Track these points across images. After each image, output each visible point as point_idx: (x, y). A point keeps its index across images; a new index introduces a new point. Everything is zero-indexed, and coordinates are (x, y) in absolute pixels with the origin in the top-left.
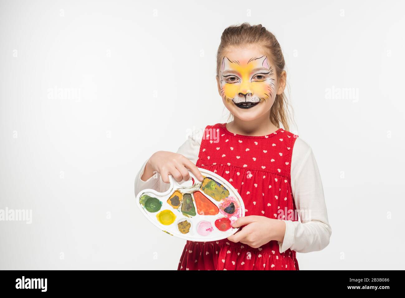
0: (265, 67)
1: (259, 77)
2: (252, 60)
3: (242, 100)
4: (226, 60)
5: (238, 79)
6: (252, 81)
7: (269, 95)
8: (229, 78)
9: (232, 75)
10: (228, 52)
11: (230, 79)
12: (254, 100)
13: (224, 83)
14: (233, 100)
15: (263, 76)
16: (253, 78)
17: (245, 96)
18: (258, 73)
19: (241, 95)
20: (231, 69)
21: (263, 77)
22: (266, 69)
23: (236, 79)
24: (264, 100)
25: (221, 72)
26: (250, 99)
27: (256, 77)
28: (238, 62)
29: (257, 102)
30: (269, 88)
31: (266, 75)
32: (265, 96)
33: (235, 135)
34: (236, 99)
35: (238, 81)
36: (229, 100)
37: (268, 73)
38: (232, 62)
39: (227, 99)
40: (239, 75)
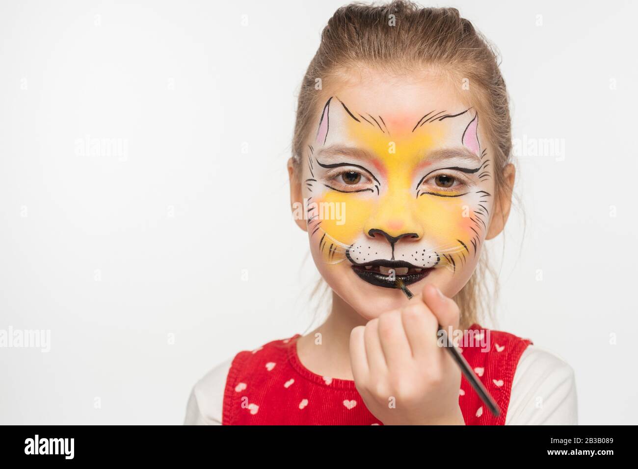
0: (471, 149)
2: (431, 120)
4: (336, 112)
5: (370, 180)
6: (420, 193)
7: (470, 246)
8: (338, 175)
9: (353, 164)
10: (347, 82)
11: (340, 177)
12: (419, 256)
13: (319, 188)
14: (348, 255)
15: (459, 179)
16: (424, 181)
17: (393, 241)
18: (444, 166)
19: (376, 234)
20: (350, 144)
21: (455, 183)
22: (472, 156)
23: (363, 179)
24: (451, 260)
25: (311, 148)
26: (406, 254)
27: (435, 180)
28: (379, 122)
29: (427, 266)
30: (473, 225)
31: (467, 175)
32: (458, 247)
33: (328, 382)
34: (359, 250)
35: (369, 186)
36: (332, 250)
37: (476, 170)
38: (357, 120)
39: (328, 246)
40: (378, 164)
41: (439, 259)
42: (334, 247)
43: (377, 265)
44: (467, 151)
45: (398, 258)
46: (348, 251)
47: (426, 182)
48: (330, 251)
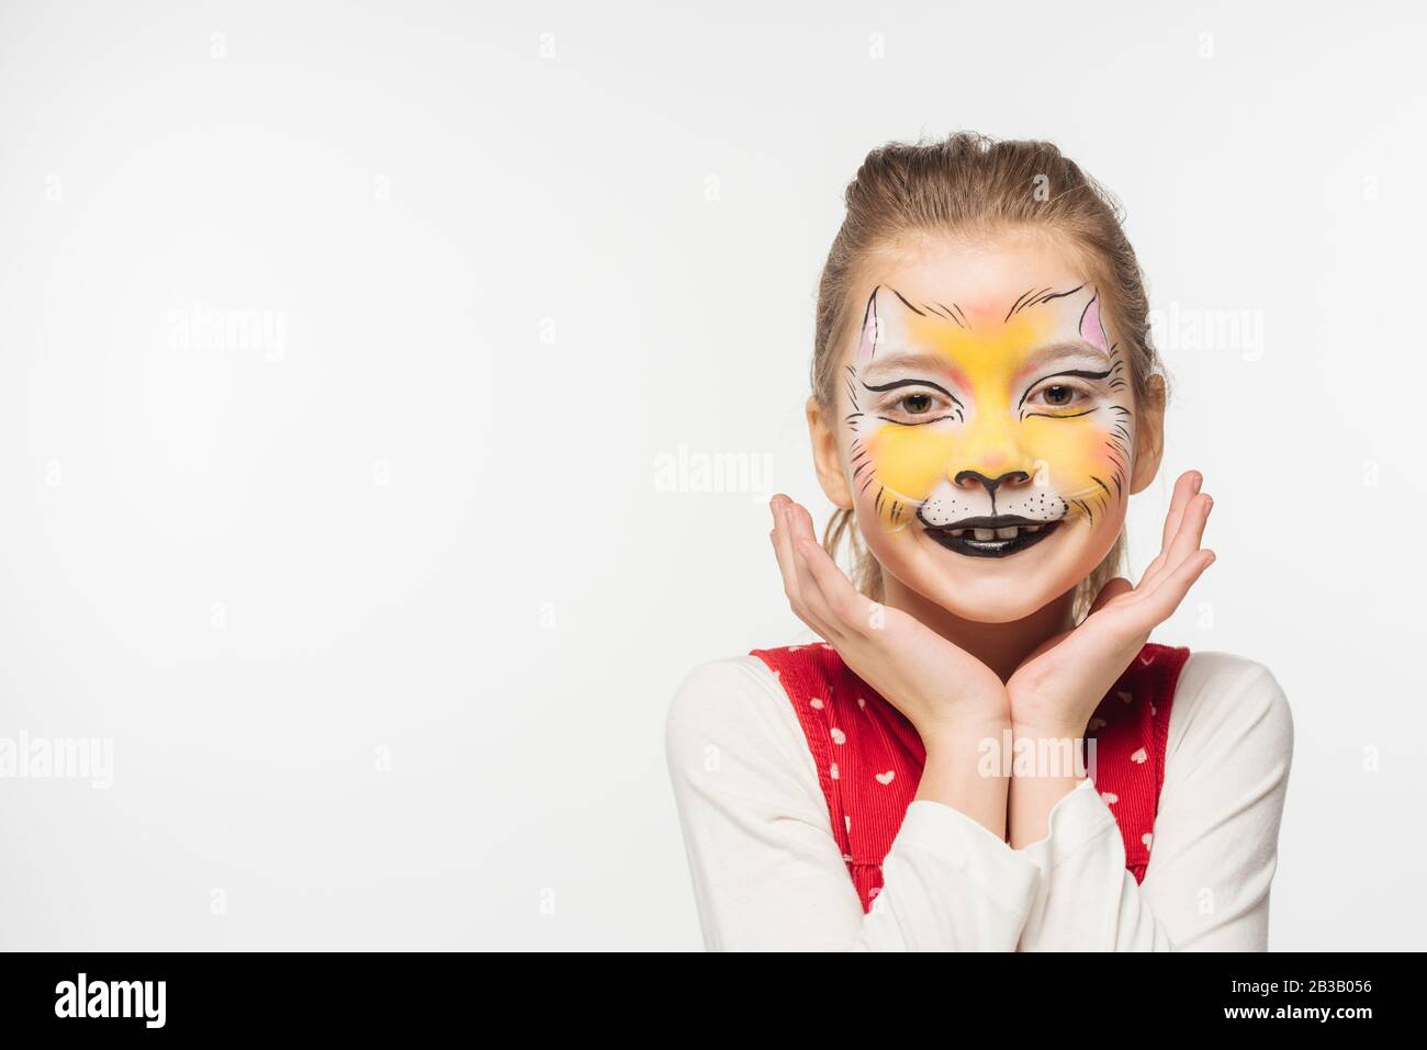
0: (1093, 342)
1: (1058, 394)
2: (1030, 303)
3: (975, 506)
4: (887, 307)
5: (945, 404)
6: (1024, 416)
7: (1111, 486)
8: (898, 399)
9: (919, 381)
10: (899, 262)
11: (901, 404)
12: (1036, 506)
13: (870, 426)
14: (919, 513)
15: (1078, 390)
16: (1029, 395)
17: (992, 487)
18: (1057, 371)
19: (968, 479)
20: (914, 350)
21: (1075, 396)
22: (1096, 353)
23: (935, 403)
24: (1086, 508)
25: (851, 369)
26: (1012, 505)
27: (1041, 396)
28: (955, 313)
29: (1050, 518)
30: (1111, 453)
31: (1092, 382)
32: (1093, 488)
34: (939, 506)
35: (946, 412)
36: (896, 510)
37: (1105, 375)
38: (920, 313)
39: (888, 505)
40: (957, 376)
41: (1067, 507)
42: (898, 507)
43: (968, 528)
44: (1087, 344)
45: (1002, 511)
46: (920, 509)
47: (1031, 399)
48: (893, 513)
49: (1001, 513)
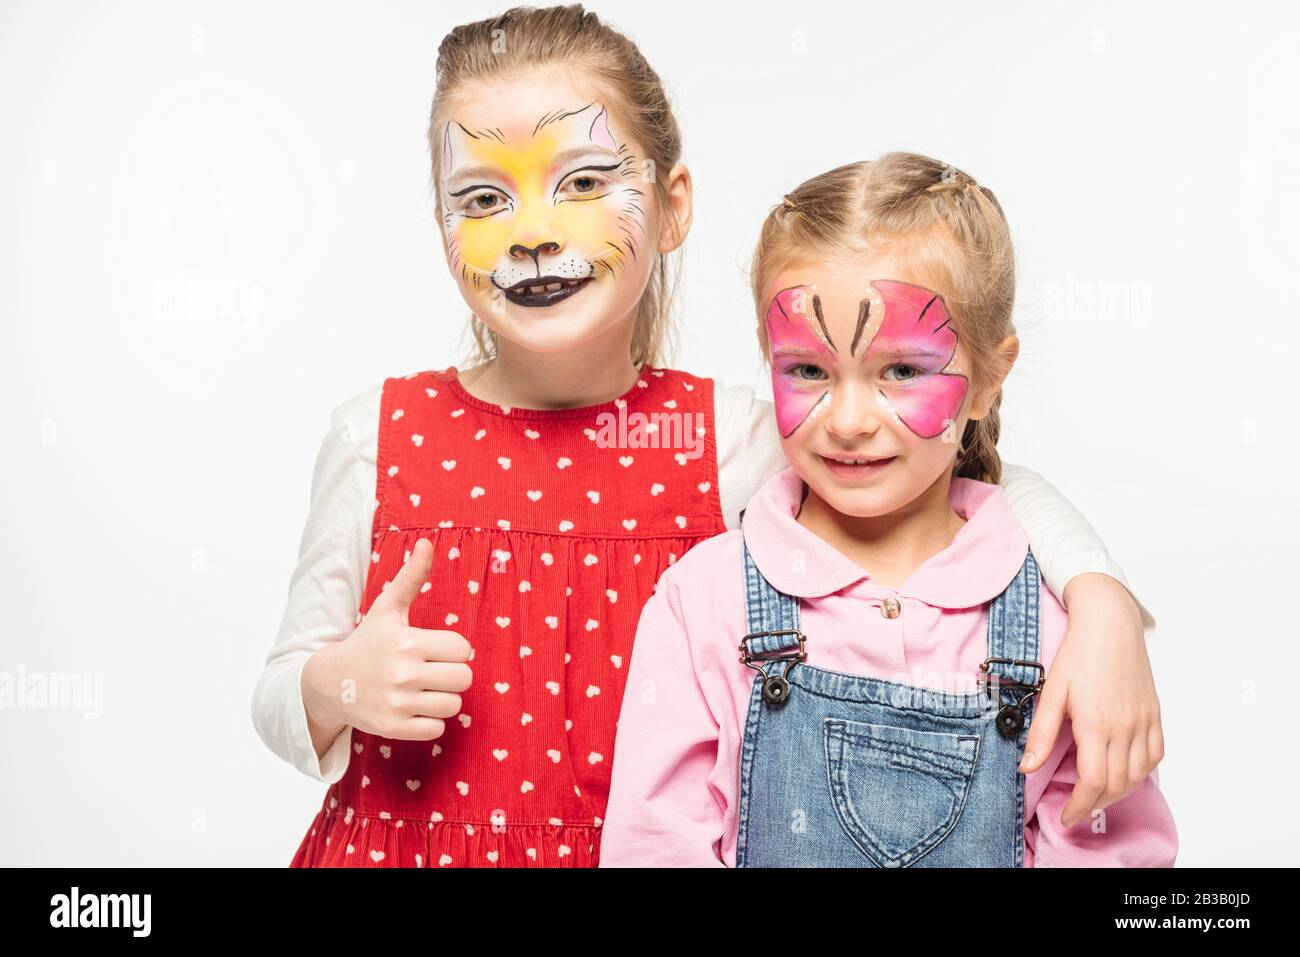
0: (602, 145)
1: (584, 184)
2: (550, 122)
3: (526, 272)
4: (455, 133)
5: (505, 201)
6: (559, 201)
7: (624, 248)
8: (471, 200)
9: (485, 185)
11: (475, 203)
12: (567, 267)
13: (457, 221)
14: (493, 280)
15: (598, 180)
16: (560, 187)
17: (534, 255)
18: (577, 167)
19: (518, 252)
21: (596, 184)
22: (604, 152)
23: (499, 200)
24: (607, 265)
26: (551, 267)
27: (572, 185)
28: (497, 134)
29: (580, 276)
31: (606, 173)
32: (609, 250)
33: (507, 410)
34: (504, 273)
35: (504, 206)
36: (477, 279)
37: (615, 167)
38: (475, 137)
39: (471, 276)
40: (506, 179)
41: (592, 267)
42: (477, 276)
43: (526, 285)
44: (596, 146)
45: (544, 274)
46: (492, 278)
47: (563, 189)
48: (475, 281)
49: (543, 275)
